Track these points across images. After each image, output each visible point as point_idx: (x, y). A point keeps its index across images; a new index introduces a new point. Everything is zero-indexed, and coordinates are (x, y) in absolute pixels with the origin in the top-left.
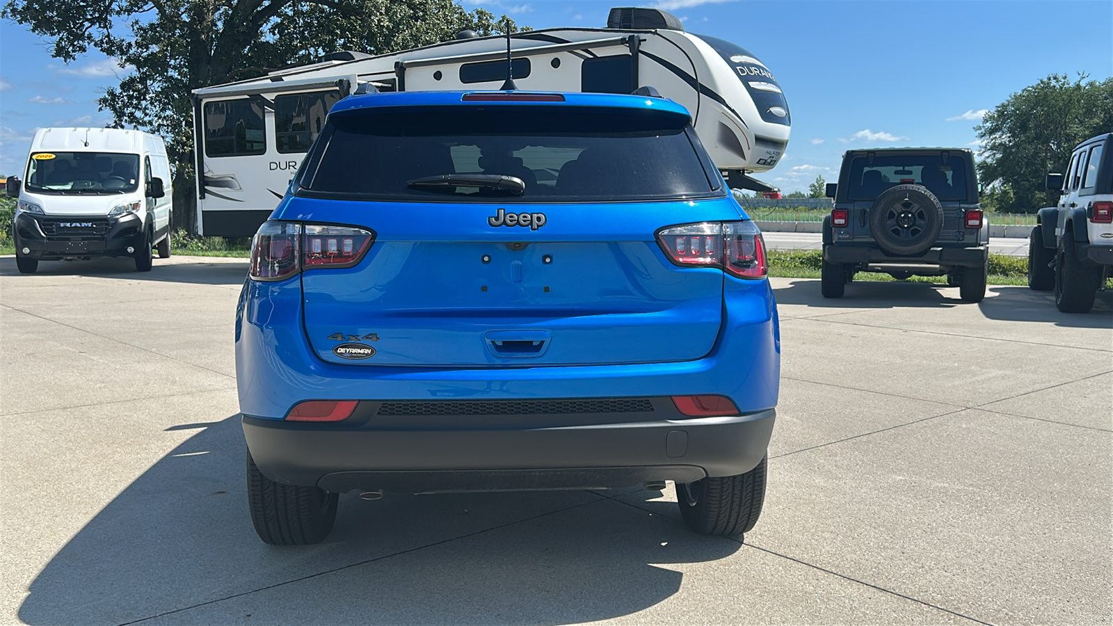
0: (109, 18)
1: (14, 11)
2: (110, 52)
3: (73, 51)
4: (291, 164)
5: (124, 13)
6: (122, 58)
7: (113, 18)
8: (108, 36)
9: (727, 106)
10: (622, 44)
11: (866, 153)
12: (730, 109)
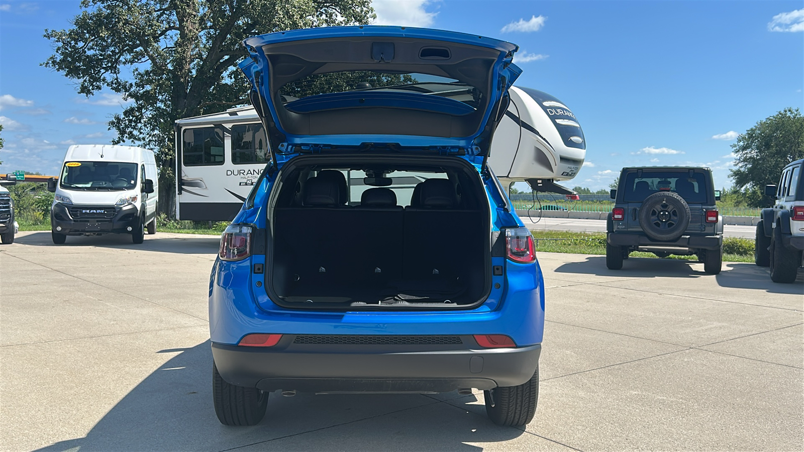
0: (118, 66)
1: (54, 62)
2: (117, 90)
3: (92, 89)
4: (241, 171)
5: (128, 63)
6: (125, 94)
7: (120, 67)
8: (117, 79)
9: (540, 136)
10: (468, 93)
11: (636, 170)
12: (542, 138)
